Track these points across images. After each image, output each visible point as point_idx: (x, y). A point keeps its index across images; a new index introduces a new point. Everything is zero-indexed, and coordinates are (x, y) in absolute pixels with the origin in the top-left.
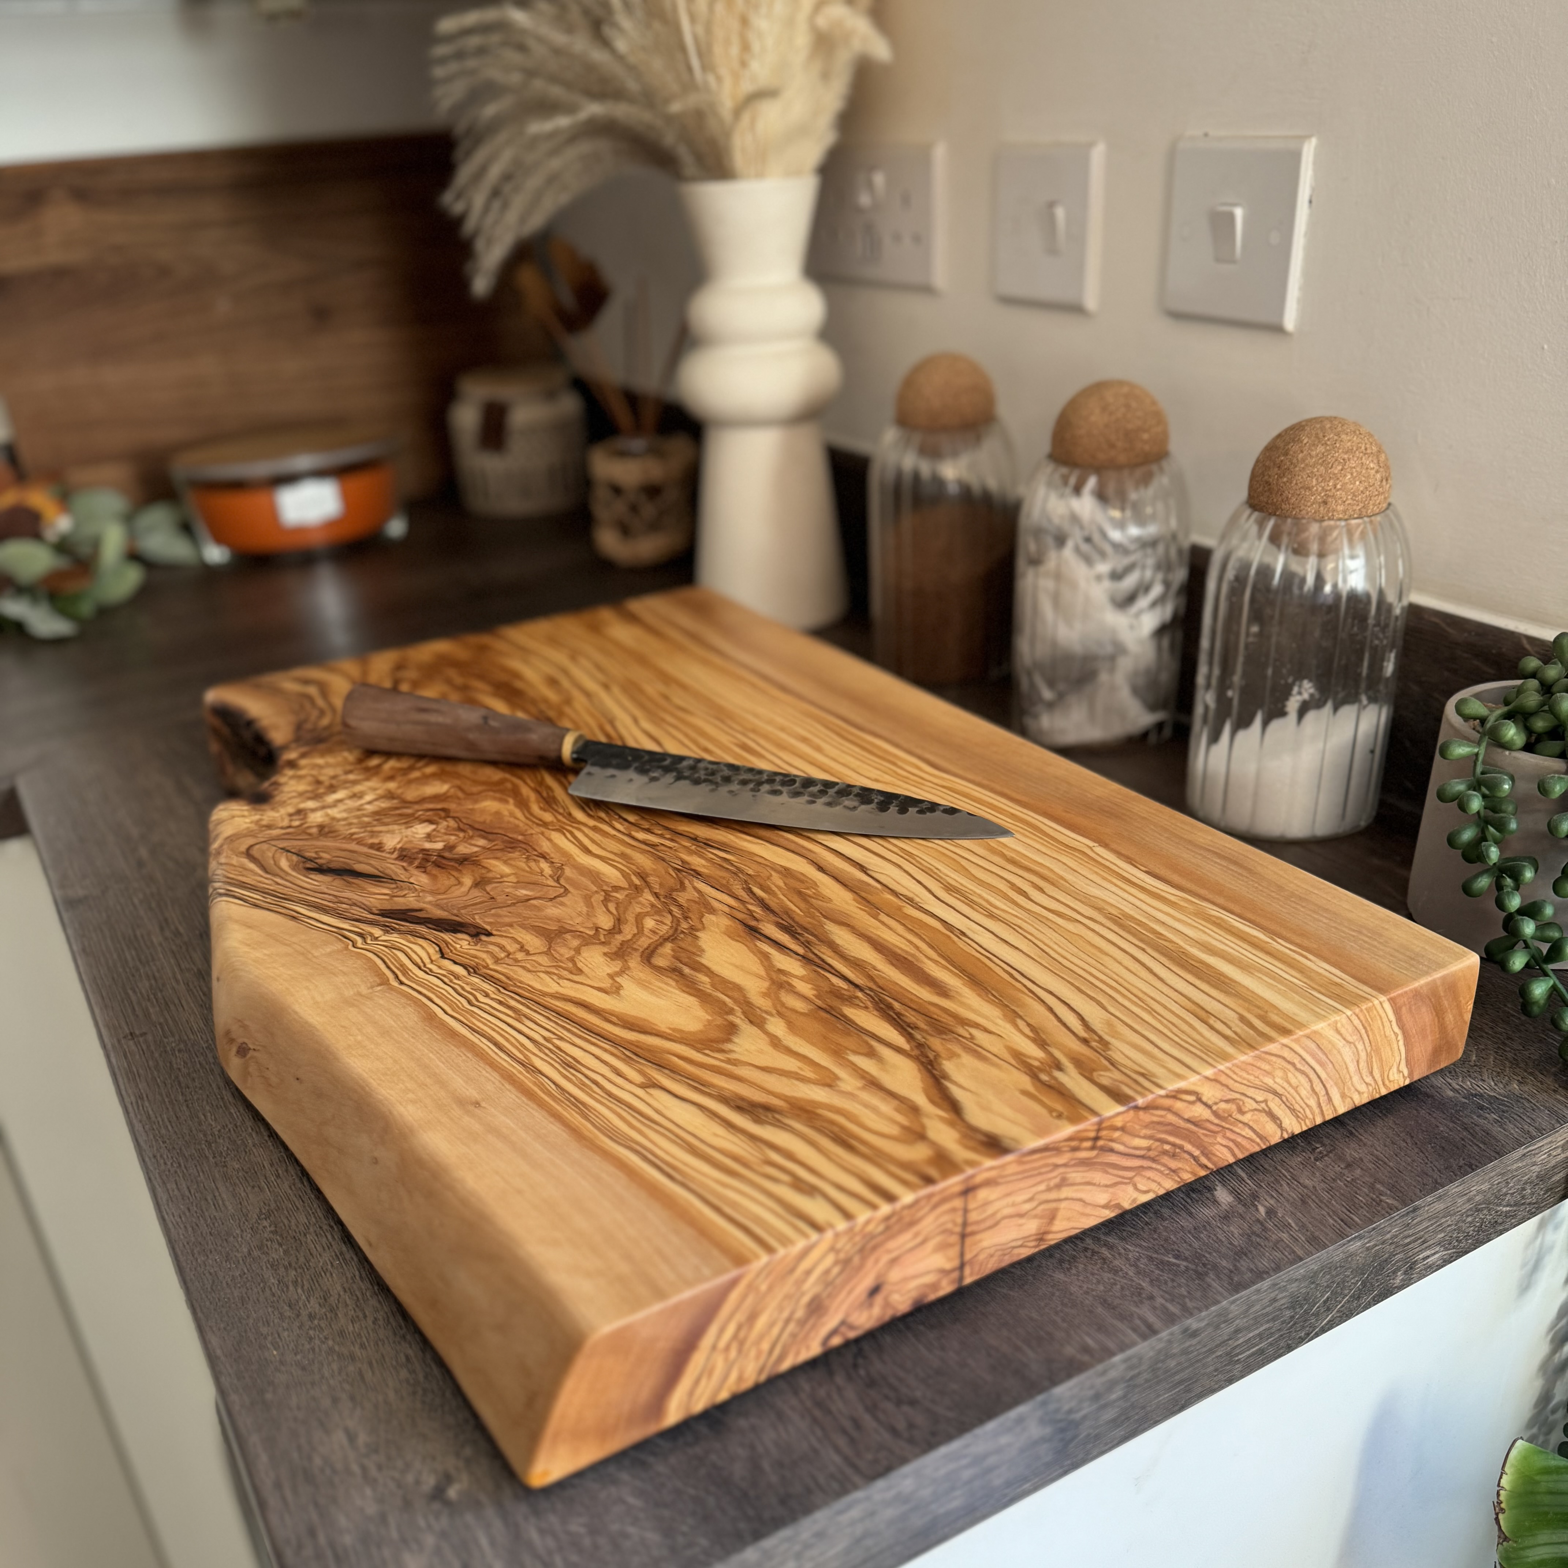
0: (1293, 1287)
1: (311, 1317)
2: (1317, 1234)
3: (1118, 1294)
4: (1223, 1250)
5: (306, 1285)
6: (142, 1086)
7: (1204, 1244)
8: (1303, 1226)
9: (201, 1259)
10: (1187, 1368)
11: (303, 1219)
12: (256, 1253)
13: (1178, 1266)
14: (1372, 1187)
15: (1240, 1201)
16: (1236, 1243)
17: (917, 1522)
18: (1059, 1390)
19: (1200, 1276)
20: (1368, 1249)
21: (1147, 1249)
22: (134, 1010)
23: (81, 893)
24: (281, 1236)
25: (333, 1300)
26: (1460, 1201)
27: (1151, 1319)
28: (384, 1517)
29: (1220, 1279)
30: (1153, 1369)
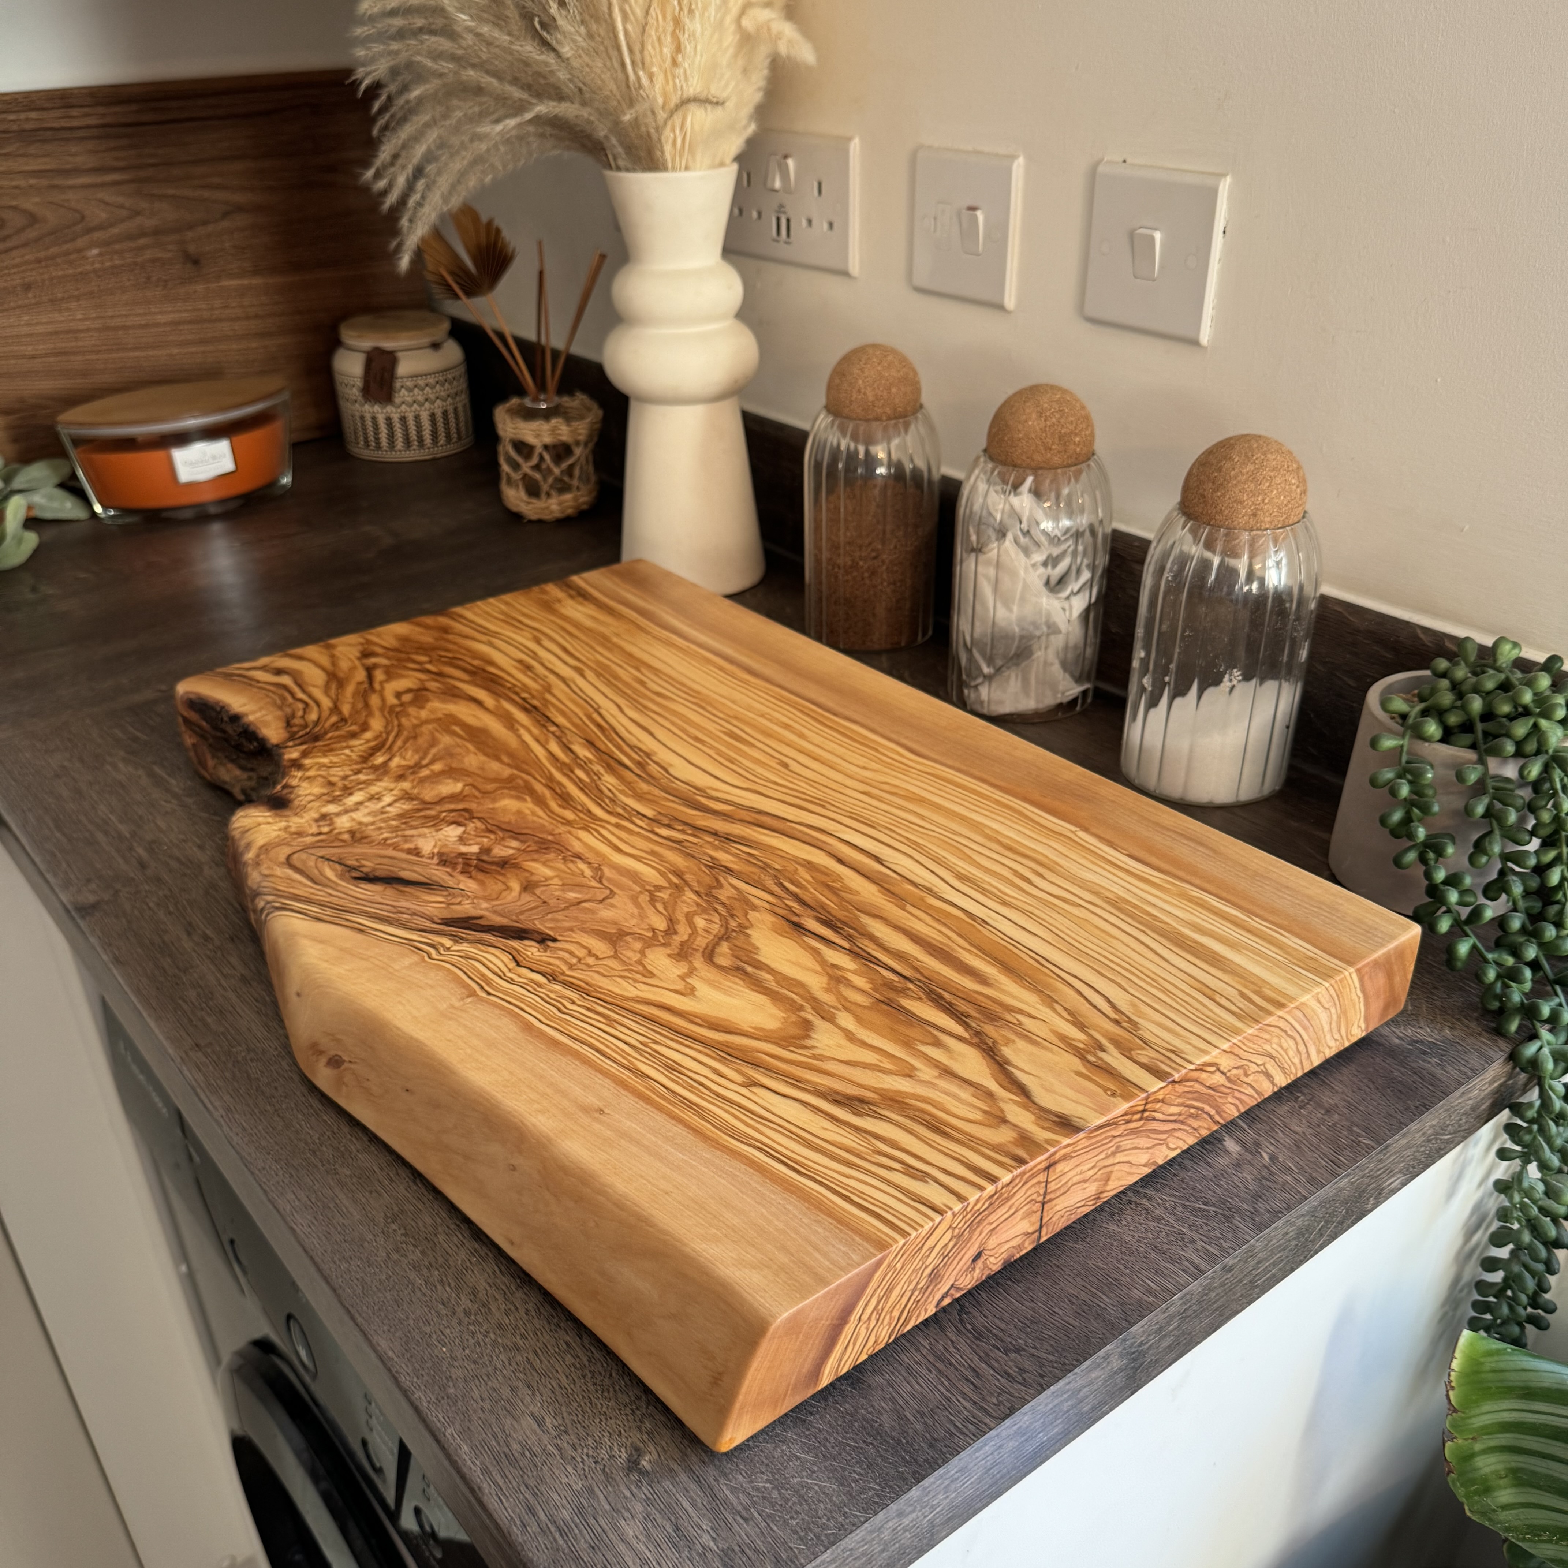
0: (1299, 1222)
1: (467, 1313)
2: (1314, 1175)
3: (1165, 1241)
4: (1242, 1194)
5: (453, 1285)
6: (227, 1098)
7: (1226, 1190)
8: (1302, 1169)
9: (344, 1266)
10: (1223, 1296)
11: (429, 1221)
12: (395, 1256)
13: (1208, 1211)
14: (1350, 1130)
15: (1247, 1150)
16: (1251, 1188)
17: (1029, 1448)
18: (1135, 1329)
19: (1228, 1219)
20: (1352, 1183)
21: (1180, 1197)
22: (191, 1021)
23: (92, 899)
24: (413, 1237)
25: (482, 1295)
26: (1417, 1135)
27: (1197, 1260)
28: (591, 1491)
29: (1244, 1220)
30: (1199, 1302)
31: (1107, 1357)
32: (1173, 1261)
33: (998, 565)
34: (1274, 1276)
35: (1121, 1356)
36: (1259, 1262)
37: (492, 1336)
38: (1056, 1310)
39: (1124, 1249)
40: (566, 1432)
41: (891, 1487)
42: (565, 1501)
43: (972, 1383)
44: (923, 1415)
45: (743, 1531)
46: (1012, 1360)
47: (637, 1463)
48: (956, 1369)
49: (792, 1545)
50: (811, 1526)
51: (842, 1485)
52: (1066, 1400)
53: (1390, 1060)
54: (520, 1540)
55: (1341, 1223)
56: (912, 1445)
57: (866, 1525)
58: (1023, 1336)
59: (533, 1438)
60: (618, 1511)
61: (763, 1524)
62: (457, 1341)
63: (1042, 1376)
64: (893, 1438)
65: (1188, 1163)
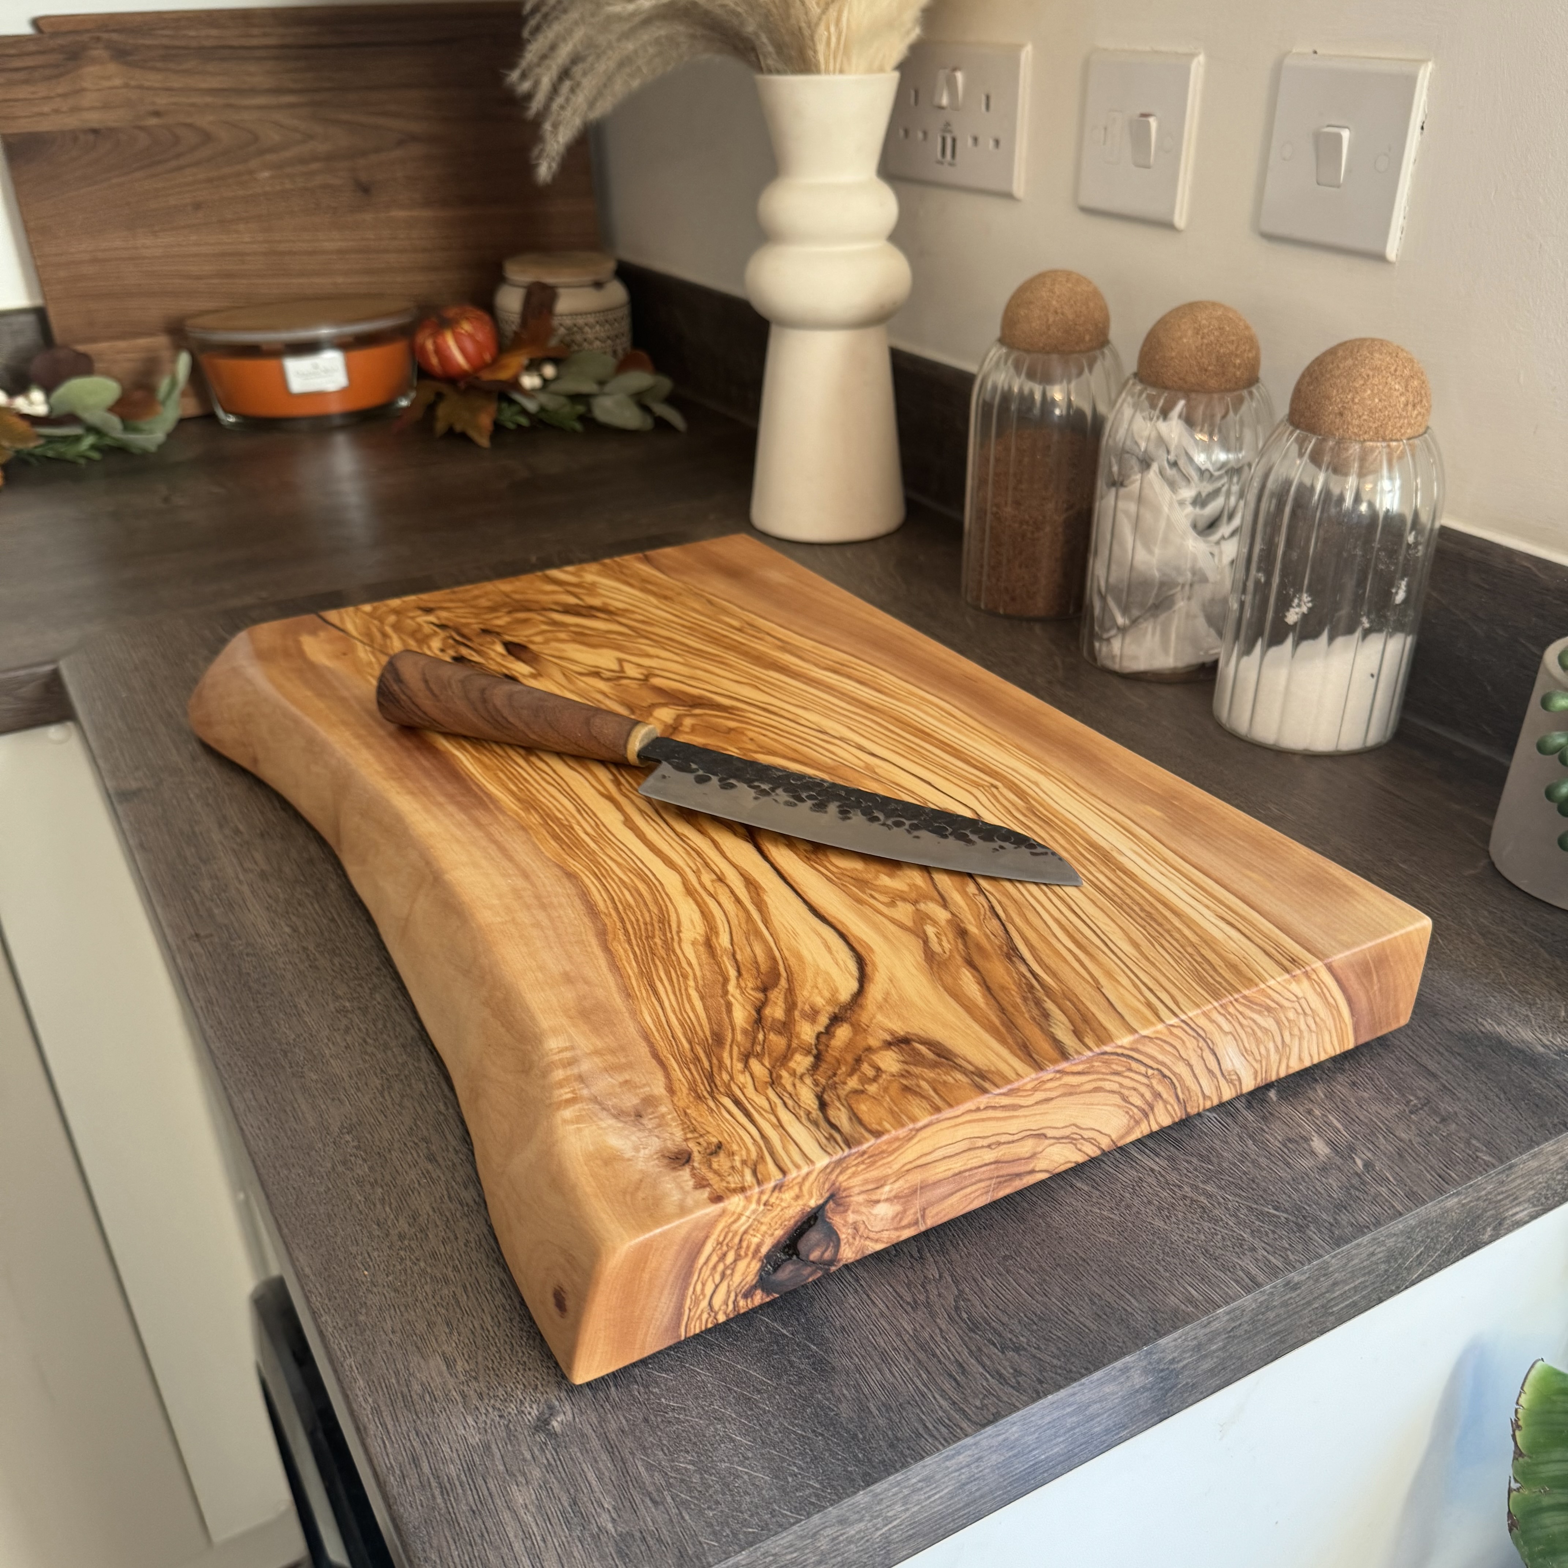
0: (1390, 1242)
1: (401, 1237)
2: (1415, 1189)
3: (1219, 1245)
4: (1323, 1202)
5: (394, 1204)
6: (212, 990)
7: (1304, 1195)
8: (1401, 1181)
9: (284, 1172)
10: (1285, 1319)
11: (386, 1135)
12: (340, 1169)
13: (1279, 1217)
14: (1468, 1143)
15: (1337, 1153)
16: (1335, 1196)
17: (1019, 1467)
18: (1162, 1341)
19: (1301, 1228)
20: (1463, 1205)
21: (1246, 1198)
22: (197, 910)
23: (134, 785)
24: (365, 1152)
25: (422, 1220)
26: (1553, 1159)
27: (1254, 1271)
28: (487, 1447)
29: (1320, 1231)
30: (1253, 1321)
31: (1125, 1370)
32: (1224, 1269)
33: (1140, 499)
34: (1355, 1304)
35: (1145, 1372)
36: (1335, 1284)
37: (422, 1264)
38: (1073, 1308)
39: (1167, 1249)
40: (475, 1378)
41: (833, 1487)
42: (455, 1455)
43: (955, 1380)
44: (889, 1408)
45: (650, 1515)
46: (1007, 1360)
47: (547, 1422)
48: (940, 1361)
49: (702, 1539)
50: (730, 1520)
51: (777, 1477)
52: (1071, 1415)
53: (1529, 1070)
54: (395, 1492)
55: (1447, 1252)
56: (869, 1442)
57: (795, 1528)
58: (1027, 1333)
59: (438, 1380)
60: (512, 1475)
61: (675, 1511)
62: (382, 1266)
63: (1040, 1382)
64: (848, 1431)
65: (1263, 1161)
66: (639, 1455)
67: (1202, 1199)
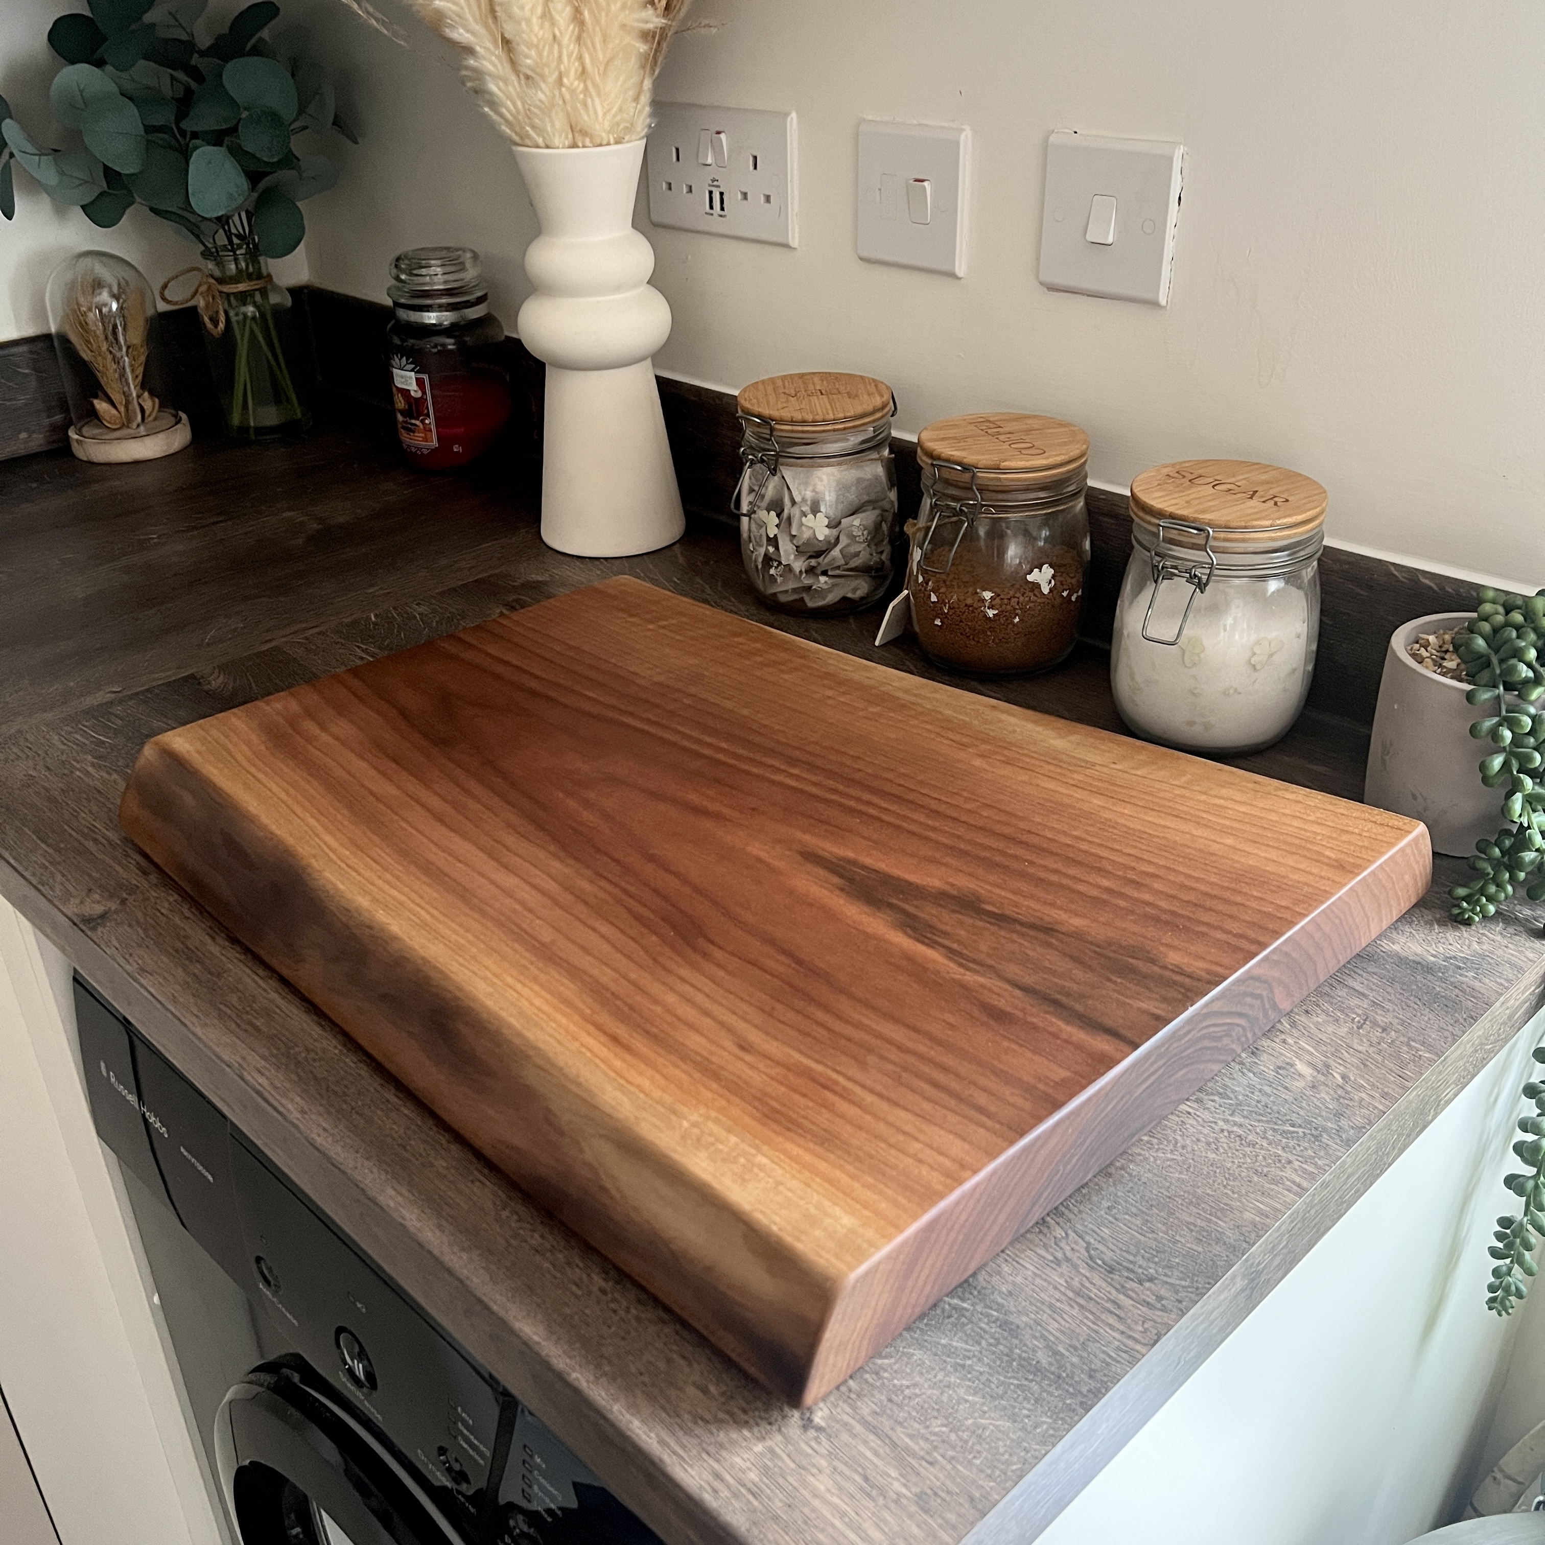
0: (1379, 1136)
2: (1386, 1090)
3: (1263, 1164)
4: (1324, 1114)
7: (1309, 1112)
8: (1373, 1085)
10: (1320, 1214)
13: (1297, 1133)
14: (1409, 1045)
15: (1319, 1072)
16: (1331, 1107)
18: (1252, 1251)
19: (1317, 1138)
20: (1419, 1096)
26: (1468, 1046)
28: (773, 1452)
29: (1331, 1138)
31: (1233, 1278)
32: (1275, 1182)
34: (1357, 1191)
38: (1178, 1238)
39: (1227, 1175)
40: (733, 1398)
41: (1062, 1419)
42: (749, 1464)
43: (1115, 1314)
44: (1076, 1349)
45: (932, 1475)
47: (811, 1420)
48: (1097, 1302)
49: (981, 1483)
50: (996, 1463)
51: (1015, 1421)
52: (1201, 1323)
54: (715, 1506)
56: (1072, 1378)
57: (1047, 1457)
58: (1152, 1265)
59: (703, 1406)
60: (804, 1469)
61: (949, 1466)
62: (600, 1320)
63: (1180, 1302)
64: (1053, 1373)
65: (1267, 1089)
66: (899, 1429)
67: (1235, 1129)
